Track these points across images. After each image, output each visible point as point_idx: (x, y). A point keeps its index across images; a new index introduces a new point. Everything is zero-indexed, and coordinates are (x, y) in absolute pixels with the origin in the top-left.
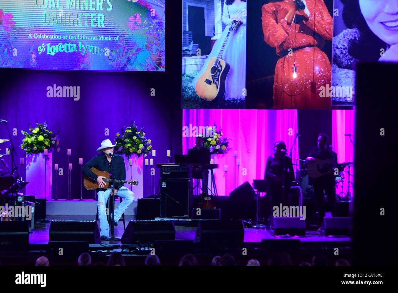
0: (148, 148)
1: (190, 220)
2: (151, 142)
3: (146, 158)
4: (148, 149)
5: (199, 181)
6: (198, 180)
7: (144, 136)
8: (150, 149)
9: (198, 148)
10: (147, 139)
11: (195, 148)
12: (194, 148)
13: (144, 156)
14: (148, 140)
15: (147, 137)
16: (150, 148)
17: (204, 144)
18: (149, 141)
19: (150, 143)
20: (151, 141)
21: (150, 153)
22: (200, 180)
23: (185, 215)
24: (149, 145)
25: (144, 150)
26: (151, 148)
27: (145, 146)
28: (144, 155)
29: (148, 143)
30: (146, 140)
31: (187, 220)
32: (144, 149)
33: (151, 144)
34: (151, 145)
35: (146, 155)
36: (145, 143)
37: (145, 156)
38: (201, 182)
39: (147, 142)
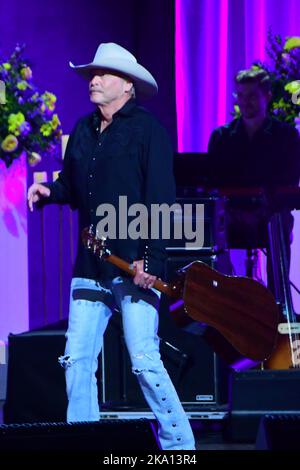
0: (44, 126)
1: (221, 416)
2: (57, 104)
3: (39, 168)
4: (46, 133)
5: (253, 258)
6: (249, 255)
7: (28, 81)
8: (54, 134)
9: (251, 123)
10: (41, 93)
11: (238, 125)
12: (233, 123)
13: (31, 161)
14: (44, 97)
15: (40, 84)
16: (55, 127)
17: (270, 106)
18: (50, 99)
19: (52, 108)
20: (54, 98)
21: (53, 147)
22: (256, 254)
23: (200, 398)
24: (48, 116)
25: (30, 136)
26: (59, 127)
27: (34, 122)
28: (29, 157)
29: (43, 108)
30: (34, 97)
31: (211, 416)
32: (29, 132)
33: (55, 112)
34: (55, 117)
35: (36, 156)
36: (31, 110)
37: (32, 163)
38: (263, 258)
39: (40, 103)
